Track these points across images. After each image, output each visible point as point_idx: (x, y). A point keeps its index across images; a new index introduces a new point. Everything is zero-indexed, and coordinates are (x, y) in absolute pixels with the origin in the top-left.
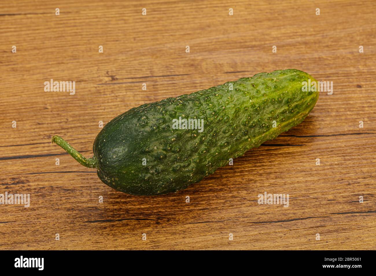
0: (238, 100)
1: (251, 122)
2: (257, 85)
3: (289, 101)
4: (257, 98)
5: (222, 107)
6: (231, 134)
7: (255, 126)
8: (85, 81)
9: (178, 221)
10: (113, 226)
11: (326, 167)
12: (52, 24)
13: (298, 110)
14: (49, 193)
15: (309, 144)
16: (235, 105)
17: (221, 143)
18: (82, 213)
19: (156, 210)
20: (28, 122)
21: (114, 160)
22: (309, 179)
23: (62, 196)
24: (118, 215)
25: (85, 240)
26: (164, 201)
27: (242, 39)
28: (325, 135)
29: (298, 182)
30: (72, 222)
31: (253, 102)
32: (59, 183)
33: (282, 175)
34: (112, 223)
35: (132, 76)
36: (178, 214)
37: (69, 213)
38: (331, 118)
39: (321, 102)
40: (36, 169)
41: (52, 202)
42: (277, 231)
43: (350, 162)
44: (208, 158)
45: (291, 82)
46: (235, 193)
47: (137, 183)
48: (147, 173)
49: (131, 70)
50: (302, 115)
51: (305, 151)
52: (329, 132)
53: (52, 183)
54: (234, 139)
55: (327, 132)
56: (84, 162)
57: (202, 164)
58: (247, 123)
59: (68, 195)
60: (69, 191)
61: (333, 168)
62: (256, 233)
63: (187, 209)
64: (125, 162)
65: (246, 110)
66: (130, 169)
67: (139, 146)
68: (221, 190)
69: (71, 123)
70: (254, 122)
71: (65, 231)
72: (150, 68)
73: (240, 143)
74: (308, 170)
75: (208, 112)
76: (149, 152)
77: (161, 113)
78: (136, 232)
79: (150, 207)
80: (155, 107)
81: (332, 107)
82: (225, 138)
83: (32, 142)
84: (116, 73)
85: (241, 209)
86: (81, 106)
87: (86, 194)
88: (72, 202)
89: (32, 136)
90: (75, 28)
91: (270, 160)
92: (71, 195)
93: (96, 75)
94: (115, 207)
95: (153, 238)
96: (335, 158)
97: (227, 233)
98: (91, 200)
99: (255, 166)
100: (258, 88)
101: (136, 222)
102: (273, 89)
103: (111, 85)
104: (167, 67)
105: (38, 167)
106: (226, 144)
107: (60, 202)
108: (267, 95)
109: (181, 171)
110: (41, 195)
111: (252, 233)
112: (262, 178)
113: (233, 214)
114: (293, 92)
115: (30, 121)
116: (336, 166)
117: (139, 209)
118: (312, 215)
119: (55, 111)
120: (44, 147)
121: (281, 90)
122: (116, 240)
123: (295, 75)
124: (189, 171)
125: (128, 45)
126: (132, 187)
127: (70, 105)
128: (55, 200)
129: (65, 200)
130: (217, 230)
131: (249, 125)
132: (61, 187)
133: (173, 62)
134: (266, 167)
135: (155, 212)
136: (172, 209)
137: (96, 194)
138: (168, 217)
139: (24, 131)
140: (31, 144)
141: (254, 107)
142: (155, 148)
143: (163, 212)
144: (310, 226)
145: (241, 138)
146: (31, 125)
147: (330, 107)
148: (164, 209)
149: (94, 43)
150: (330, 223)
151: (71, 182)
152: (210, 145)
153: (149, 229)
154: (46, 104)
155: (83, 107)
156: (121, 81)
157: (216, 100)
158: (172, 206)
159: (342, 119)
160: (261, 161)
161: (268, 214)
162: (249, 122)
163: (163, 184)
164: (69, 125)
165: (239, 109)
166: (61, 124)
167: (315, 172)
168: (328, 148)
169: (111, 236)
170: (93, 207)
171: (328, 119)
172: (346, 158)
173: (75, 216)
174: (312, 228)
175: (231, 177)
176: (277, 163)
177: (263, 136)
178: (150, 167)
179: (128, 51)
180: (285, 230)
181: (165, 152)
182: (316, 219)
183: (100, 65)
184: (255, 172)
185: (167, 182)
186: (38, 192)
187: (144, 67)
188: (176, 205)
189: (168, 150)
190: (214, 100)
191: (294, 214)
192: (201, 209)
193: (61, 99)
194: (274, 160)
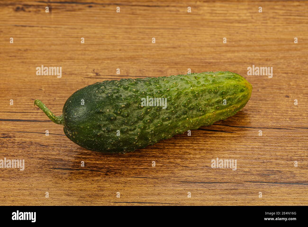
0: (181, 86)
1: (190, 105)
2: (199, 78)
3: (224, 93)
4: (197, 87)
5: (167, 88)
6: (172, 111)
7: (193, 108)
8: (76, 74)
9: (123, 174)
10: (71, 173)
11: (248, 149)
12: (60, 35)
13: (231, 103)
14: (28, 146)
15: (238, 132)
16: (178, 89)
17: (163, 117)
18: (50, 162)
19: (108, 165)
20: (25, 97)
21: (75, 117)
22: (233, 156)
23: (38, 149)
24: (77, 166)
25: (47, 180)
26: (116, 160)
27: (203, 57)
28: (252, 127)
29: (223, 157)
30: (41, 168)
31: (193, 89)
32: (38, 140)
33: (212, 151)
34: (71, 171)
35: (112, 74)
36: (124, 170)
37: (40, 161)
38: (259, 116)
39: (255, 105)
40: (22, 130)
41: (29, 153)
42: (199, 189)
43: (268, 147)
44: (151, 127)
45: (226, 79)
46: (172, 160)
47: (91, 137)
48: (100, 130)
49: (112, 70)
50: (235, 108)
51: (233, 137)
52: (256, 125)
53: (32, 139)
54: (175, 116)
55: (254, 125)
56: (54, 119)
57: (146, 131)
58: (186, 104)
59: (42, 149)
60: (43, 147)
61: (254, 151)
62: (182, 189)
63: (131, 167)
64: (83, 119)
65: (187, 94)
66: (86, 124)
67: (95, 107)
68: (162, 157)
69: (57, 101)
70: (192, 105)
71: (34, 173)
72: (127, 70)
73: (180, 120)
74: (233, 149)
75: (155, 90)
76: (102, 113)
77: (117, 86)
78: (88, 179)
79: (103, 163)
80: (113, 81)
81: (263, 109)
82: (167, 113)
83: (24, 111)
84: (100, 71)
85: (174, 171)
86: (67, 90)
87: (57, 149)
88: (44, 154)
89: (25, 107)
90: (77, 39)
91: (205, 140)
92: (44, 149)
93: (84, 71)
94: (77, 161)
95: (100, 185)
96: (256, 144)
97: (159, 186)
98: (59, 154)
99: (192, 143)
100: (199, 80)
101: (89, 172)
102: (211, 82)
103: (95, 79)
104: (140, 70)
105: (24, 128)
106: (167, 118)
107: (35, 153)
108: (205, 86)
109: (128, 134)
110: (21, 147)
111: (179, 189)
112: (196, 152)
113: (167, 174)
114: (228, 87)
115: (27, 97)
116: (256, 149)
117: (94, 163)
118: (230, 181)
119: (47, 92)
120: (32, 115)
121: (217, 84)
122: (72, 183)
123: (231, 75)
124: (134, 135)
125: (114, 53)
126: (87, 140)
127: (60, 89)
128: (31, 151)
129: (39, 152)
130: (151, 184)
131: (188, 107)
132: (38, 143)
133: (146, 68)
134: (200, 145)
135: (106, 167)
136: (120, 166)
137: (64, 150)
138: (115, 171)
139: (20, 103)
140: (23, 112)
141: (194, 93)
142: (108, 110)
143: (113, 167)
144: (225, 188)
145: (180, 116)
146: (27, 100)
147: (261, 109)
148: (114, 166)
149: (88, 50)
150: (242, 188)
151: (47, 140)
152: (154, 116)
153: (99, 178)
154: (41, 87)
155: (69, 91)
156: (103, 77)
157: (163, 83)
158: (120, 164)
159: (268, 118)
160: (197, 140)
161: (194, 176)
162: (188, 104)
163: (112, 141)
164: (55, 102)
165: (181, 92)
166: (50, 101)
167: (239, 152)
168: (253, 136)
169: (68, 179)
170: (59, 159)
171: (257, 116)
172: (265, 144)
173: (44, 163)
174: (227, 190)
175: (171, 149)
176: (210, 142)
177: (200, 118)
178: (102, 125)
179: (113, 58)
180: (206, 189)
181: (115, 115)
182: (232, 184)
183: (89, 65)
184: (191, 147)
185: (116, 141)
186: (20, 145)
187: (123, 69)
188: (124, 164)
189: (118, 113)
190: (162, 83)
191: (215, 178)
192: (142, 169)
193: (54, 85)
194: (208, 140)
